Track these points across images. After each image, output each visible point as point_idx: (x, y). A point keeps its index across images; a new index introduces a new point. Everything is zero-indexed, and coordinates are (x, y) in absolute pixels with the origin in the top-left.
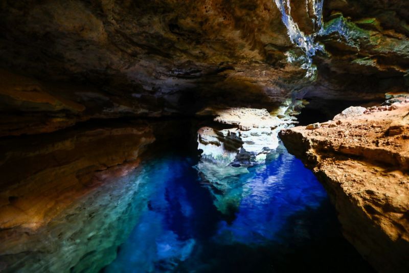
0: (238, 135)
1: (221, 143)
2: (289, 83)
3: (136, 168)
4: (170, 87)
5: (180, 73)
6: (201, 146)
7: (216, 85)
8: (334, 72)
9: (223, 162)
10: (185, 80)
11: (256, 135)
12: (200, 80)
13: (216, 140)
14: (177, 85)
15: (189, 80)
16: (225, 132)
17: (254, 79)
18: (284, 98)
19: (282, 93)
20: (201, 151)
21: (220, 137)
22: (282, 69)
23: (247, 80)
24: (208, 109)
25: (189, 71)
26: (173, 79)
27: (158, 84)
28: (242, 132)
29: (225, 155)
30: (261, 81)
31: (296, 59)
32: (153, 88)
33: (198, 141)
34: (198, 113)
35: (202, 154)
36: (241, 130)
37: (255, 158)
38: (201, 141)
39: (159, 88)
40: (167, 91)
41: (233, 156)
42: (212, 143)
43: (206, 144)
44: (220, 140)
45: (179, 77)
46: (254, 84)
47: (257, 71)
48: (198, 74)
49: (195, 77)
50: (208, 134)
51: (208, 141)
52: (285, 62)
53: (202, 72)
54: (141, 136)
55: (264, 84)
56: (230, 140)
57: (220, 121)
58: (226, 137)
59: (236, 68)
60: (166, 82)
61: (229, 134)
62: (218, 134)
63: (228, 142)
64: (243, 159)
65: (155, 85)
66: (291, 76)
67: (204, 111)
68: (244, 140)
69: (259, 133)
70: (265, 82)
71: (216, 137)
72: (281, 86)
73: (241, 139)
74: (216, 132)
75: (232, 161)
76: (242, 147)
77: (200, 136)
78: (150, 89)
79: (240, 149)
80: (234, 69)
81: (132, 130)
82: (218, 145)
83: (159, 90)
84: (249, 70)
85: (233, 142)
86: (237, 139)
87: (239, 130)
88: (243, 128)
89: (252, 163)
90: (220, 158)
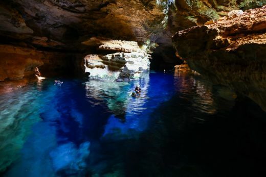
0: (121, 56)
1: (105, 65)
2: (151, 26)
3: (23, 87)
4: (55, 18)
5: (65, 4)
6: (87, 70)
7: (98, 22)
8: (174, 26)
9: (109, 79)
10: (69, 13)
11: (134, 57)
12: (84, 15)
13: (101, 64)
14: (62, 16)
15: (73, 14)
16: (109, 56)
17: (129, 18)
18: (146, 39)
19: (145, 34)
20: (89, 74)
21: (105, 61)
22: (150, 11)
23: (123, 20)
24: (93, 39)
25: (73, 5)
26: (58, 8)
27: (42, 11)
28: (125, 54)
29: (110, 74)
30: (133, 22)
31: (161, 3)
32: (37, 15)
33: (85, 65)
34: (84, 43)
35: (89, 76)
36: (124, 52)
37: (133, 75)
38: (87, 66)
39: (44, 16)
40: (52, 23)
41: (117, 74)
42: (97, 67)
43: (92, 68)
44: (104, 63)
45: (63, 8)
46: (128, 24)
47: (133, 9)
48: (82, 9)
49: (79, 12)
50: (94, 60)
51: (94, 65)
52: (155, 4)
53: (86, 8)
54: (26, 57)
55: (134, 25)
56: (113, 63)
57: (104, 47)
58: (111, 60)
59: (118, 3)
60: (51, 10)
61: (113, 57)
62: (102, 59)
63: (112, 64)
64: (124, 77)
65: (38, 10)
66: (155, 19)
67: (89, 41)
68: (126, 60)
69: (137, 56)
70: (136, 22)
71: (101, 62)
72: (146, 28)
73: (124, 59)
74: (100, 57)
75: (116, 78)
76: (125, 66)
77: (87, 61)
78: (34, 15)
79: (123, 68)
80: (116, 4)
81: (15, 49)
82: (102, 67)
83: (44, 19)
84: (127, 7)
85: (116, 64)
86: (120, 60)
87: (123, 53)
88: (126, 50)
89: (131, 80)
90: (107, 77)
